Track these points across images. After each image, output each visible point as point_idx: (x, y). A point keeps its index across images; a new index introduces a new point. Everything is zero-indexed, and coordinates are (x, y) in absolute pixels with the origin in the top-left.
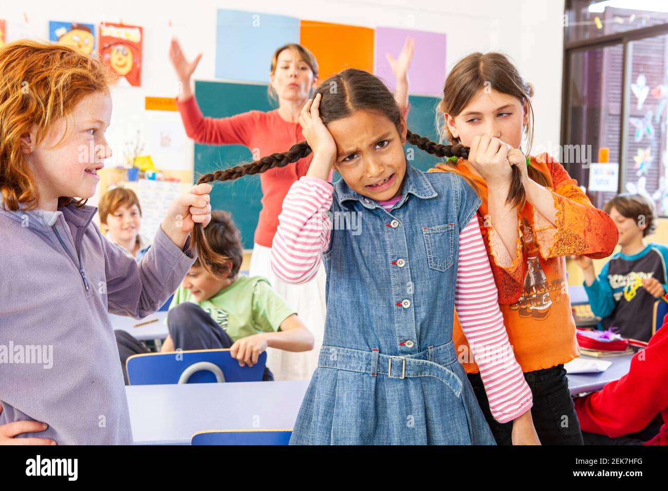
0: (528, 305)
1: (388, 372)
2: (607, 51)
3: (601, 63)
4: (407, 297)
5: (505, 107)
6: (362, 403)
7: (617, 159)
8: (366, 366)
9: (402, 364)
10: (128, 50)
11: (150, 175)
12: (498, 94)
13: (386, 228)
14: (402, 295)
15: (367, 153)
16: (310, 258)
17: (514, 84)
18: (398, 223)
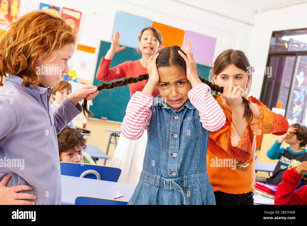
0: (241, 165)
1: (164, 186)
2: (288, 58)
3: (284, 63)
4: (176, 152)
5: (239, 74)
6: (150, 199)
7: (285, 108)
8: (155, 182)
9: (170, 183)
10: (73, 22)
11: (74, 80)
12: (237, 68)
13: (172, 119)
14: (174, 150)
15: (172, 85)
16: (138, 129)
17: (245, 65)
18: (178, 117)
